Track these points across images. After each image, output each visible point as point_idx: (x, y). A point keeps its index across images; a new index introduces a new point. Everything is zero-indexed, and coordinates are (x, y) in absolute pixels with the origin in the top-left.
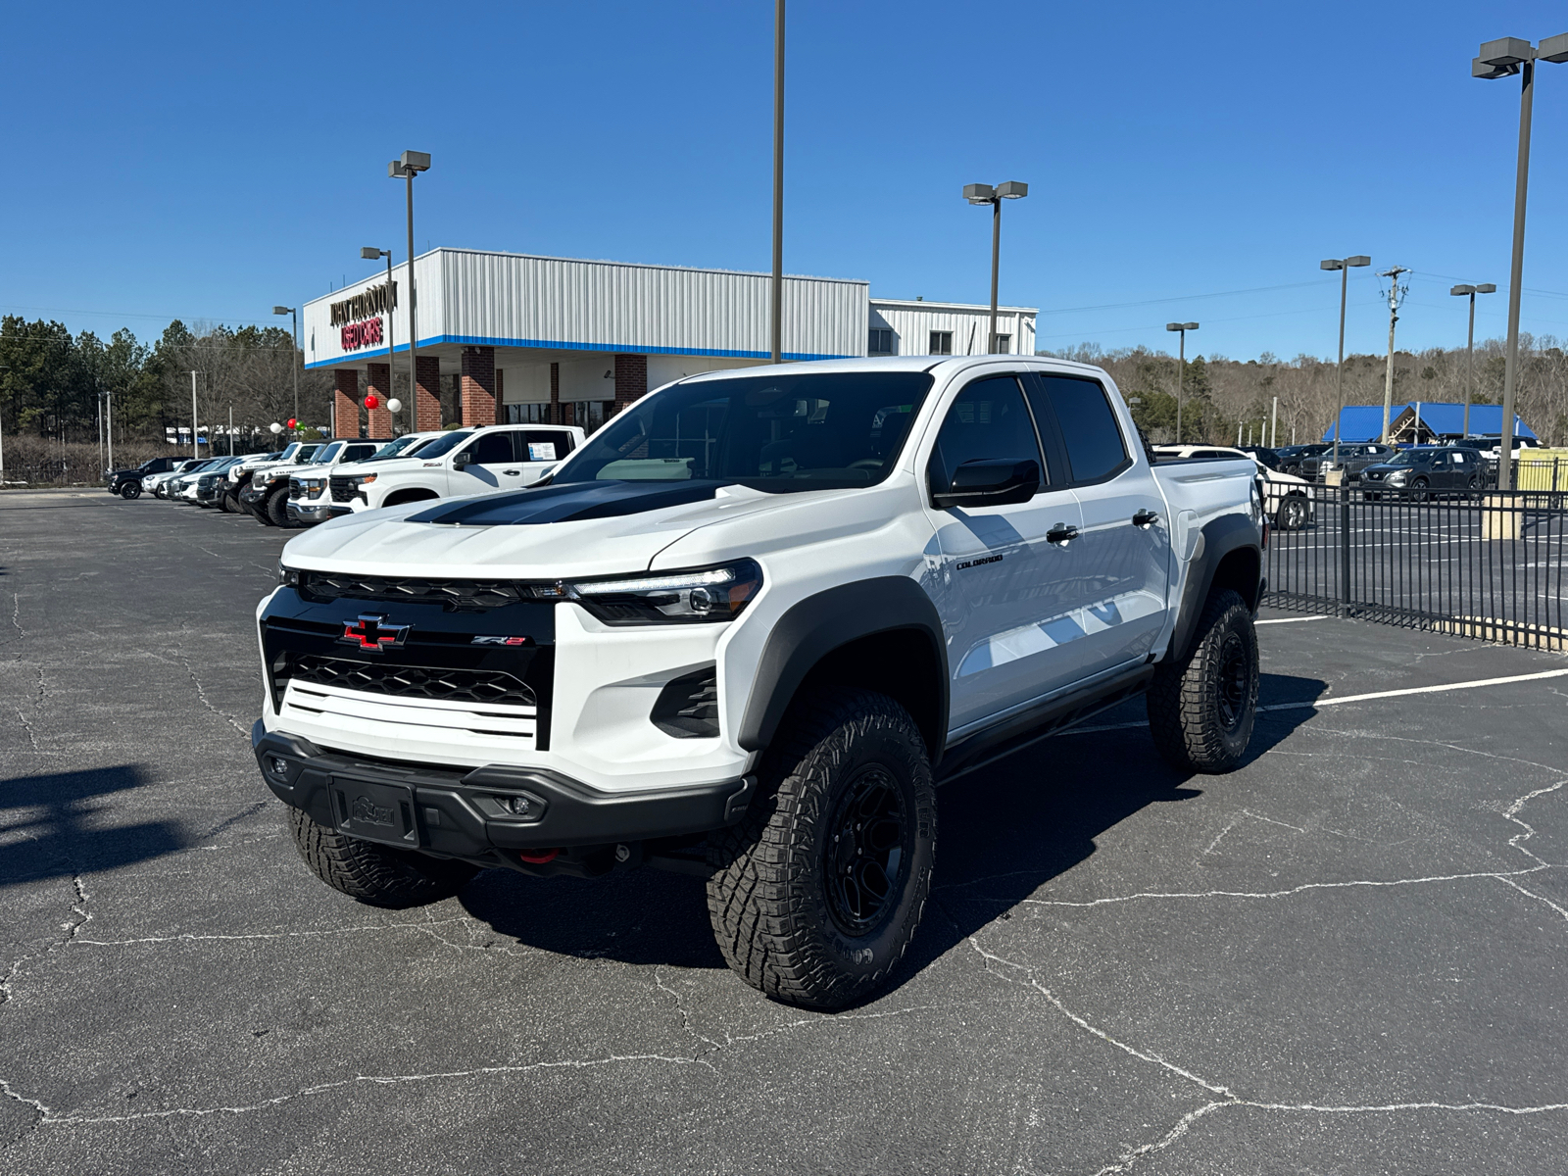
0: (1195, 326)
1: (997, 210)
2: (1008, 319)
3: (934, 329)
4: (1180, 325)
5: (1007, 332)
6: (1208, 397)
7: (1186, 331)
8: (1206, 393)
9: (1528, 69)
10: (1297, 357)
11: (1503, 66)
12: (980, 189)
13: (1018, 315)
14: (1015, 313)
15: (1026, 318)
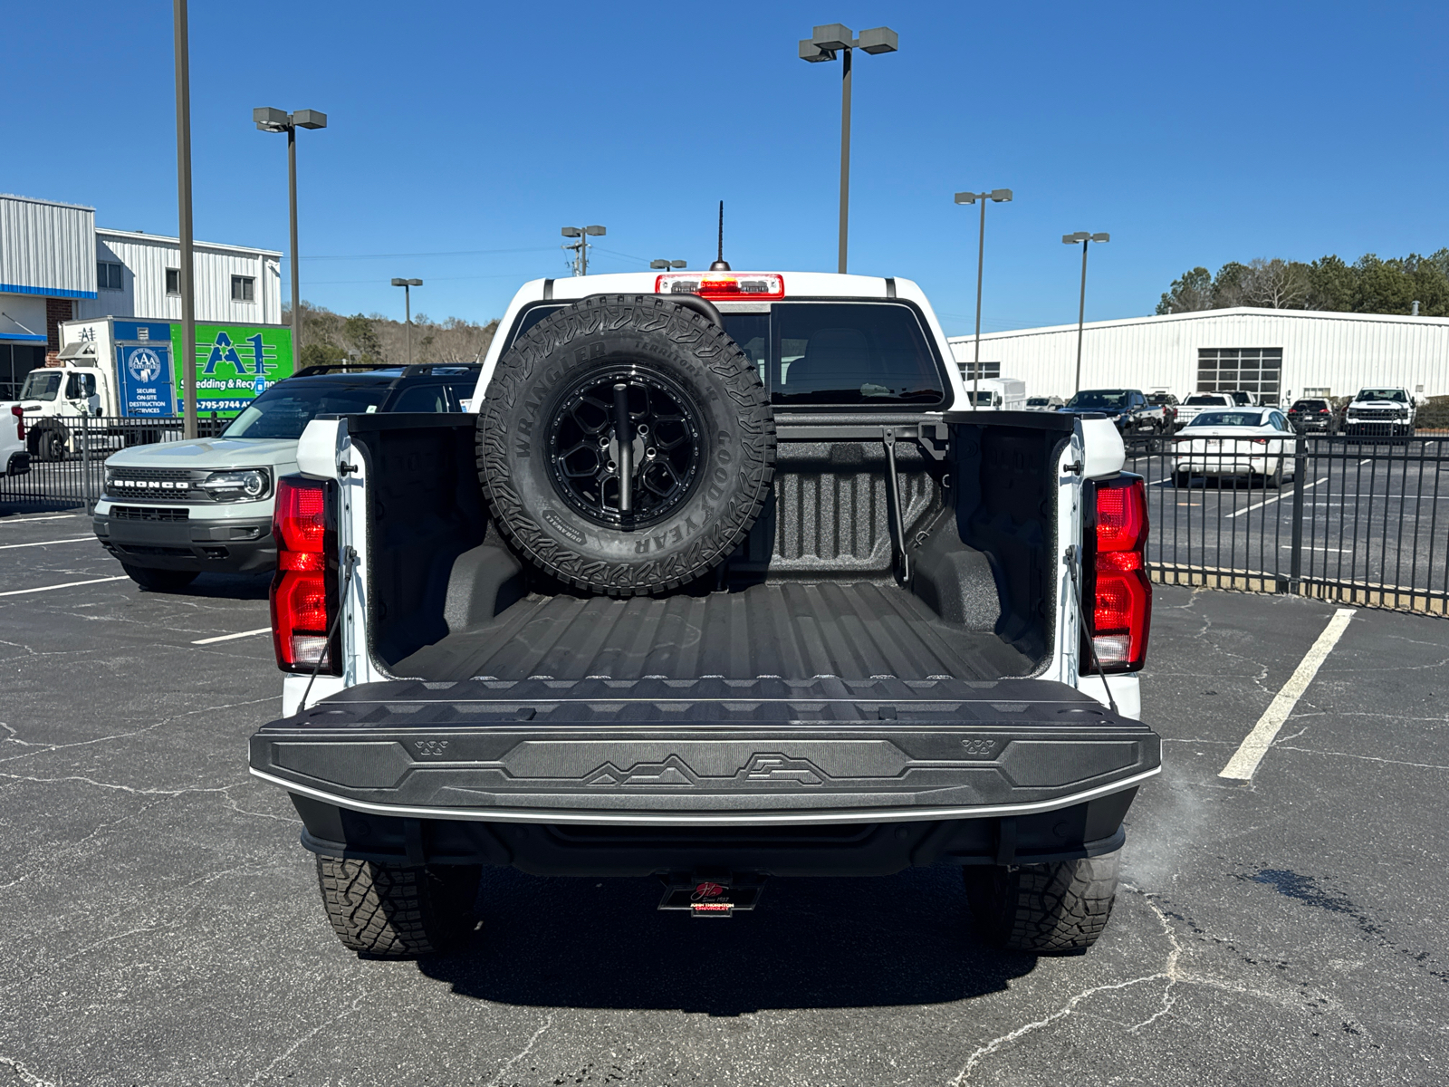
0: (419, 283)
1: (292, 138)
2: (250, 260)
3: (170, 266)
4: (405, 280)
5: (251, 275)
6: (378, 353)
7: (410, 286)
8: (376, 349)
9: (847, 57)
10: (448, 319)
11: (827, 52)
12: (273, 113)
13: (261, 257)
14: (258, 255)
15: (270, 261)
